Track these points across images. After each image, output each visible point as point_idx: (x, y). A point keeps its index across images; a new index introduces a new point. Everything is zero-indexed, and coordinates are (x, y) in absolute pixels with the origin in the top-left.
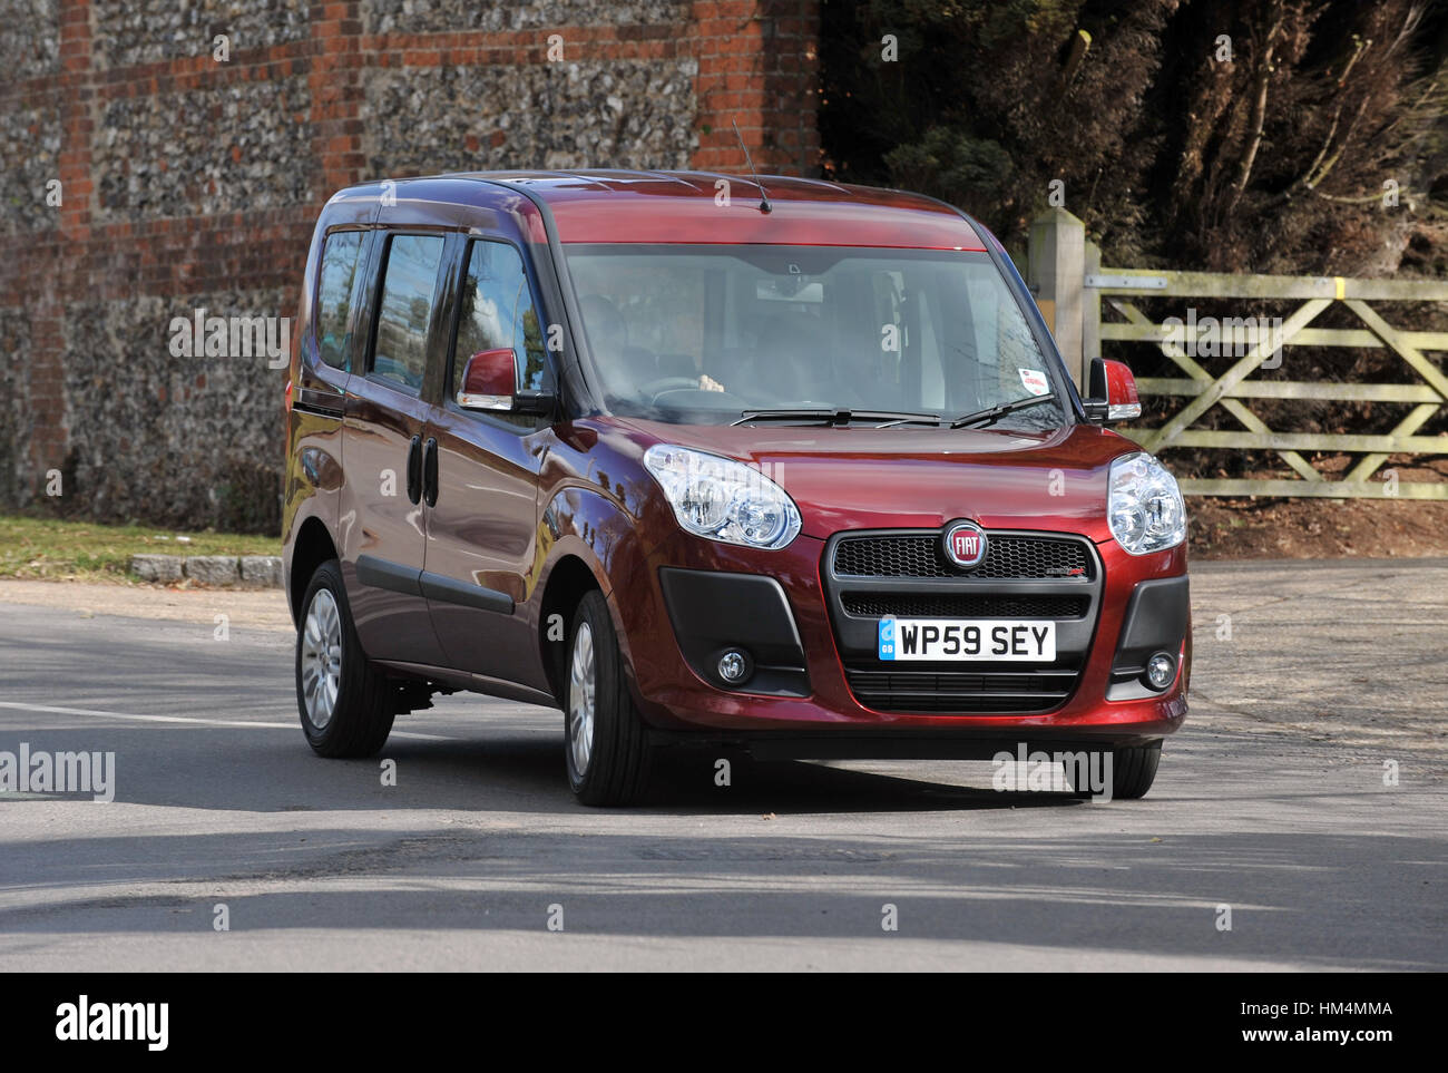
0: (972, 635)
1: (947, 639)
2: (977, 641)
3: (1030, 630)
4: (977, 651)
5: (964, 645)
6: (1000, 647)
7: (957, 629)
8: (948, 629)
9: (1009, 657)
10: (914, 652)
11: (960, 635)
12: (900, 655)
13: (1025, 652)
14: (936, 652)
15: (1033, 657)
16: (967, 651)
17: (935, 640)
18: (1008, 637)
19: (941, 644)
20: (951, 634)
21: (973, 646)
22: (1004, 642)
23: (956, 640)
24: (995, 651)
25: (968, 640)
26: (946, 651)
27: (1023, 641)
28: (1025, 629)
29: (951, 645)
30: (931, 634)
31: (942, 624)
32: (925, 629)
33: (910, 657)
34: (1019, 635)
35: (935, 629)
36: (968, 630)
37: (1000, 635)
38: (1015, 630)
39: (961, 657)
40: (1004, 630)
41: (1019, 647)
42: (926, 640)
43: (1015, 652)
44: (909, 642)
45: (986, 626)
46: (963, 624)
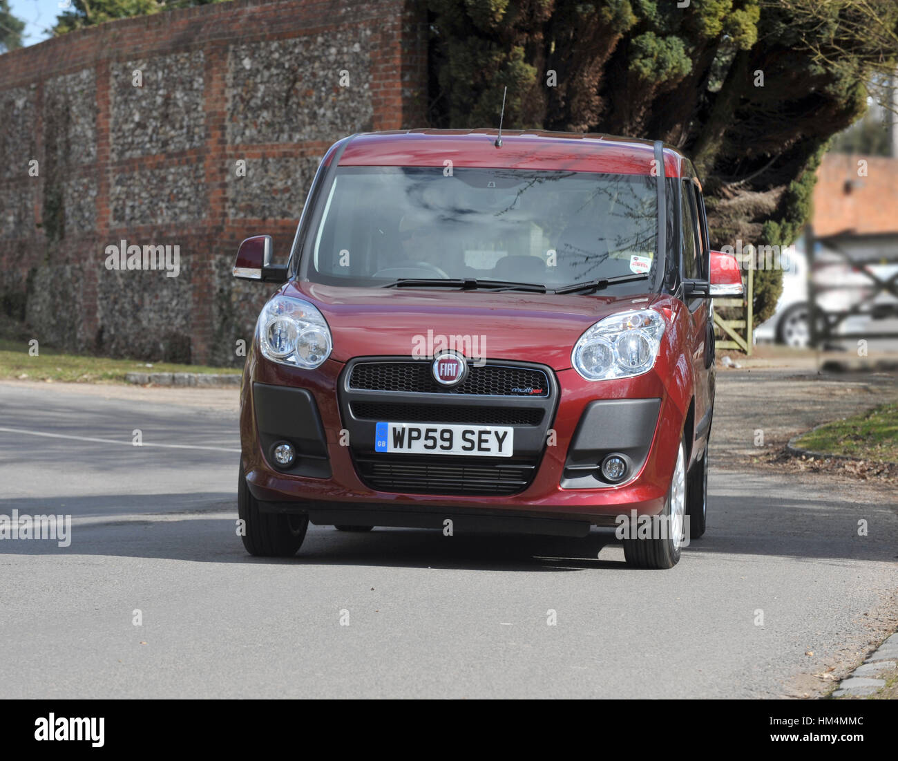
0: (447, 435)
1: (427, 438)
2: (450, 440)
3: (493, 433)
4: (450, 447)
5: (440, 442)
6: (468, 445)
7: (435, 430)
8: (428, 431)
9: (475, 453)
10: (401, 447)
11: (437, 435)
12: (391, 449)
13: (488, 450)
14: (418, 448)
15: (494, 453)
16: (442, 447)
17: (418, 438)
18: (475, 438)
19: (422, 441)
20: (431, 434)
21: (447, 444)
22: (472, 442)
23: (434, 439)
24: (464, 448)
25: (443, 439)
26: (426, 447)
27: (486, 441)
28: (489, 433)
29: (430, 443)
30: (415, 434)
31: (423, 427)
32: (411, 430)
33: (398, 450)
34: (484, 437)
35: (418, 430)
36: (443, 431)
37: (468, 436)
38: (481, 433)
39: (438, 451)
40: (472, 433)
41: (484, 445)
42: (411, 438)
43: (480, 449)
44: (398, 439)
45: (458, 429)
46: (440, 427)
